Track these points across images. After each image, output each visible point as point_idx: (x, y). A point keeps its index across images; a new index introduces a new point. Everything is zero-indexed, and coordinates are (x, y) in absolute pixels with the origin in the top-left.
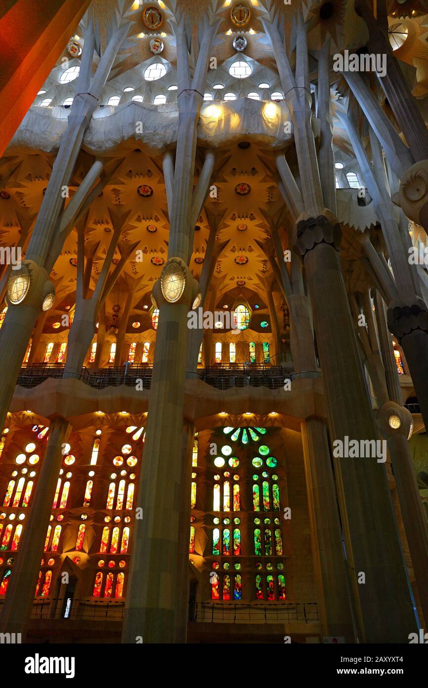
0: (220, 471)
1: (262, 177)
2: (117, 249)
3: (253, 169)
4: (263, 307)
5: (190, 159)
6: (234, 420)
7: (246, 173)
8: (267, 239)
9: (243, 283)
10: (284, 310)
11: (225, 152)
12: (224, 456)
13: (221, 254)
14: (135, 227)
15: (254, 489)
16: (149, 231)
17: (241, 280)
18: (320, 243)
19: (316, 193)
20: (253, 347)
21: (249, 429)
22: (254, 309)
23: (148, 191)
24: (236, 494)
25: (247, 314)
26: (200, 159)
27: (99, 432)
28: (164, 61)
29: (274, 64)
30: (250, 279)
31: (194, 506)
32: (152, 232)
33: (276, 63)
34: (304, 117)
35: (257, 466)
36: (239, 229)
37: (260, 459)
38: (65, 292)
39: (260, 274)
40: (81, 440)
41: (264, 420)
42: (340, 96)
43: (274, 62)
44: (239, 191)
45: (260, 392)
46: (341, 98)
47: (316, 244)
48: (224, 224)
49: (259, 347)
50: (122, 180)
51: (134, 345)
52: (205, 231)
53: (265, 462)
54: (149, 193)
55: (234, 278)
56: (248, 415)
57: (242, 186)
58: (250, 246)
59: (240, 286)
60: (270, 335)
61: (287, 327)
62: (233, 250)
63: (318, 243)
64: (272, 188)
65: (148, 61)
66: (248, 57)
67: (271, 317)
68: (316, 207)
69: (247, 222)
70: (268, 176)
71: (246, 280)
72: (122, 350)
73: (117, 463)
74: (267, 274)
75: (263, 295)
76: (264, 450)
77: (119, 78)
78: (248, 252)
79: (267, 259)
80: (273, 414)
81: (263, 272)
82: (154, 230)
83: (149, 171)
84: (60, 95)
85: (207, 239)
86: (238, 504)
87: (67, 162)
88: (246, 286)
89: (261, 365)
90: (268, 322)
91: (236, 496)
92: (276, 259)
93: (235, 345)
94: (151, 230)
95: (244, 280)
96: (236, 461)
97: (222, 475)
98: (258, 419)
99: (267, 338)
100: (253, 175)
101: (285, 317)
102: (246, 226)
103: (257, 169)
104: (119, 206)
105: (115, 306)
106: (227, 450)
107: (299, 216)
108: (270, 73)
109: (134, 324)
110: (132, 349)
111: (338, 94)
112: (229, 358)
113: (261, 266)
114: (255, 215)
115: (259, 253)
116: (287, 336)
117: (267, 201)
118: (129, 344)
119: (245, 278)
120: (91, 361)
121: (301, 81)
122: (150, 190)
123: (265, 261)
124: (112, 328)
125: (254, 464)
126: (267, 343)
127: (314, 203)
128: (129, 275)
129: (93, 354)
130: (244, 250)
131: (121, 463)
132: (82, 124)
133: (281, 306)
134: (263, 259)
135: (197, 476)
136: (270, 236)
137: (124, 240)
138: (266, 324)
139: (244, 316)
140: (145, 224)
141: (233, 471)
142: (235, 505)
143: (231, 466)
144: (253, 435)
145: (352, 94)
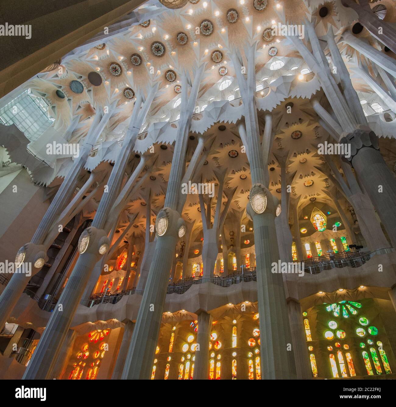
0: (332, 343)
1: (307, 123)
2: (223, 194)
3: (300, 119)
4: (334, 212)
5: (254, 123)
6: (330, 297)
7: (295, 123)
8: (323, 164)
9: (315, 199)
10: (350, 211)
11: (277, 114)
12: (332, 330)
13: (293, 182)
14: (232, 178)
15: (363, 355)
16: (242, 179)
17: (312, 197)
18: (361, 148)
19: (348, 117)
20: (333, 242)
21: (347, 305)
22: (327, 215)
23: (235, 154)
24: (349, 361)
25: (323, 220)
26: (261, 122)
27: (235, 322)
28: (229, 77)
29: (298, 54)
30: (318, 195)
31: (317, 374)
32: (243, 179)
33: (299, 53)
34: (326, 74)
35: (361, 335)
36: (301, 163)
37: (362, 329)
38: (198, 230)
39: (325, 190)
40: (223, 329)
41: (356, 294)
42: (349, 58)
43: (298, 52)
44: (294, 137)
45: (346, 271)
46: (350, 59)
47: (358, 150)
48: (290, 161)
49: (338, 242)
50: (217, 150)
51: (248, 255)
52: (278, 169)
53: (367, 332)
54: (236, 155)
55: (307, 197)
56: (341, 291)
57: (296, 133)
58: (312, 172)
59: (313, 202)
60: (344, 231)
61: (356, 222)
62: (301, 177)
63: (360, 149)
64: (317, 127)
65: (220, 81)
66: (280, 57)
67: (341, 218)
68: (351, 126)
69: (305, 156)
70: (311, 120)
71: (316, 196)
72: (241, 260)
73: (251, 344)
74: (330, 188)
75: (332, 203)
76: (363, 321)
77: (205, 95)
78: (312, 176)
79: (327, 178)
80: (362, 288)
81: (327, 187)
82: (245, 177)
83: (233, 140)
84: (174, 114)
85: (280, 174)
86: (353, 370)
87: (181, 147)
88: (317, 200)
89: (343, 253)
90: (341, 221)
91: (350, 363)
92: (334, 176)
93: (319, 243)
94: (243, 178)
95: (315, 196)
96: (343, 333)
97: (334, 346)
98: (350, 293)
99: (343, 234)
100: (301, 123)
101: (353, 216)
102: (306, 159)
103: (302, 118)
104: (219, 167)
105: (230, 232)
106: (333, 325)
107: (340, 136)
108: (296, 60)
109: (245, 242)
110: (247, 259)
111: (348, 57)
112: (317, 253)
113: (324, 184)
114: (309, 149)
115: (320, 175)
116: (358, 229)
117: (316, 138)
118: (245, 255)
119: (314, 195)
120: (221, 272)
121: (318, 54)
122: (236, 153)
123: (326, 179)
124: (232, 247)
125: (358, 334)
126: (344, 237)
127: (349, 124)
128: (235, 210)
129: (222, 267)
130: (308, 175)
131: (254, 344)
132: (187, 124)
133: (347, 209)
134: (325, 178)
135: (314, 349)
136: (325, 161)
137: (227, 188)
138: (339, 224)
139: (321, 222)
140: (237, 175)
141: (343, 342)
142: (351, 371)
143: (340, 337)
144: (351, 309)
145: (358, 53)
